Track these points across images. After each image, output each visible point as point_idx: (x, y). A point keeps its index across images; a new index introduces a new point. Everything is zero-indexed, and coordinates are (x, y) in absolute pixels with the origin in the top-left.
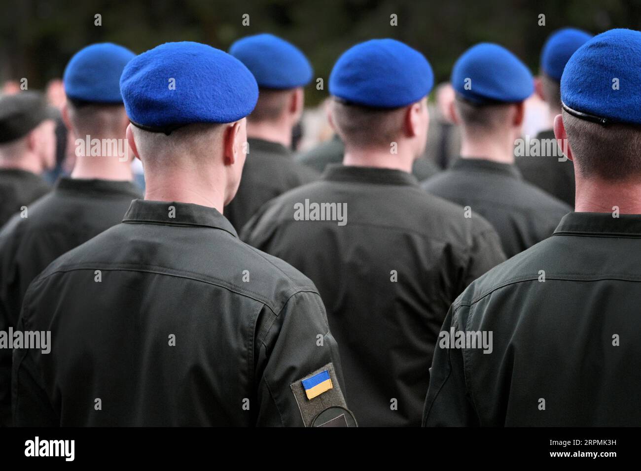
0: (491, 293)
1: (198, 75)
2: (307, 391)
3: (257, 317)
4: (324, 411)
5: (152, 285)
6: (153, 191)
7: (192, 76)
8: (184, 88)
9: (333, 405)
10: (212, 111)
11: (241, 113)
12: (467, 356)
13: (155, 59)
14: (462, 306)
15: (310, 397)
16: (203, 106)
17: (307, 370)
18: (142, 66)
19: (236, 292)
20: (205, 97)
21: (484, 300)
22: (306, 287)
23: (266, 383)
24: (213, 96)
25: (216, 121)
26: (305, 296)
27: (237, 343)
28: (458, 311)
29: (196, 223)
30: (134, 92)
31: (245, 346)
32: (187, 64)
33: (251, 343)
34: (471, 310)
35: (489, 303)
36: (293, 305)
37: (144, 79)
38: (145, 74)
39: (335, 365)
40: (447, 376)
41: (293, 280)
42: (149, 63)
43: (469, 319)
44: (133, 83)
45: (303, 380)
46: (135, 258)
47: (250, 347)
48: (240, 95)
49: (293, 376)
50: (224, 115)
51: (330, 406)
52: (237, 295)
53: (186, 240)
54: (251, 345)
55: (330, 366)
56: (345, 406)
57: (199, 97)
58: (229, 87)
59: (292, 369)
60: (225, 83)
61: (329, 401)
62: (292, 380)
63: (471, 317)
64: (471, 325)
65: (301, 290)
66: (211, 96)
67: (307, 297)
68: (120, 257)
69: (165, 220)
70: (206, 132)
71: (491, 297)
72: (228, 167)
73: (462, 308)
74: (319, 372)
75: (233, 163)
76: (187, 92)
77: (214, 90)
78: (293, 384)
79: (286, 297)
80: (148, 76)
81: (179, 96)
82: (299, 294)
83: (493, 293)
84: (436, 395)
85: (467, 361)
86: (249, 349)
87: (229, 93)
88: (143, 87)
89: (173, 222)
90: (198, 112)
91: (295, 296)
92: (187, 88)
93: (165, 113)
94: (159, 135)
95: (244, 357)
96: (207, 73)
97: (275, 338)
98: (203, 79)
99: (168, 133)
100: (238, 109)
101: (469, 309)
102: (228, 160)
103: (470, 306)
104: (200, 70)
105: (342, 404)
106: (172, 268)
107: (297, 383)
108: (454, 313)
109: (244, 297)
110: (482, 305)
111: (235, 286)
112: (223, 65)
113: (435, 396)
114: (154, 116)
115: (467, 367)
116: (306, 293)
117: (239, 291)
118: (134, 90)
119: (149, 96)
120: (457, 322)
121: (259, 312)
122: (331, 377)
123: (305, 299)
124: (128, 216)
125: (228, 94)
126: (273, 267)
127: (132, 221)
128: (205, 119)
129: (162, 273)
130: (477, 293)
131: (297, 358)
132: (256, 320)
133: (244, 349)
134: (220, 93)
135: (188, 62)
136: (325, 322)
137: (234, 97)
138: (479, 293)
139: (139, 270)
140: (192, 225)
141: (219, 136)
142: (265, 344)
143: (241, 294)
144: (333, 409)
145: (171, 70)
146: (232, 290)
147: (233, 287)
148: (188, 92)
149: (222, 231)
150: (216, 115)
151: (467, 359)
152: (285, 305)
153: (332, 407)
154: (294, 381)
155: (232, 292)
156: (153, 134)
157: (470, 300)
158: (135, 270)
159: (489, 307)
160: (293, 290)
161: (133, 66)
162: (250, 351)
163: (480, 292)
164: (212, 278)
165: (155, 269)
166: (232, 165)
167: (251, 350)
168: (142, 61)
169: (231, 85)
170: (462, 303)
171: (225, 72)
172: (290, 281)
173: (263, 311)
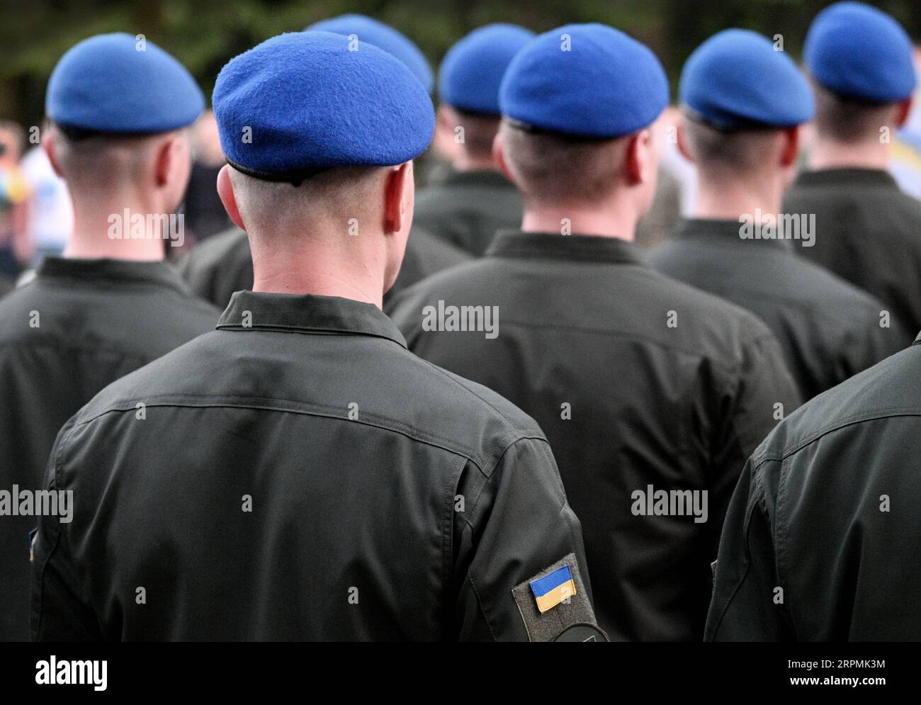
0: (818, 439)
1: (345, 88)
2: (538, 599)
3: (458, 479)
4: (563, 632)
5: (277, 431)
6: (270, 278)
7: (337, 89)
8: (325, 109)
9: (578, 622)
10: (371, 147)
11: (415, 149)
12: (781, 543)
13: (272, 62)
14: (768, 460)
15: (542, 609)
16: (357, 139)
17: (537, 566)
18: (250, 73)
19: (420, 440)
20: (360, 124)
21: (806, 451)
22: (529, 430)
23: (473, 588)
24: (371, 121)
25: (376, 162)
26: (530, 445)
27: (424, 523)
28: (761, 470)
29: (347, 328)
30: (242, 116)
31: (439, 528)
32: (326, 69)
33: (448, 522)
34: (783, 468)
35: (815, 456)
36: (512, 461)
37: (258, 94)
38: (259, 86)
39: (578, 557)
40: (743, 576)
41: (509, 419)
42: (263, 68)
43: (781, 483)
44: (239, 101)
45: (532, 581)
46: (246, 387)
47: (447, 530)
48: (411, 119)
49: (516, 576)
50: (390, 153)
51: (573, 624)
52: (421, 445)
53: (330, 356)
54: (448, 526)
55: (571, 558)
56: (594, 623)
57: (349, 123)
58: (393, 106)
59: (514, 564)
60: (387, 99)
61: (570, 615)
62: (515, 580)
63: (785, 478)
64: (786, 492)
65: (523, 436)
66: (369, 122)
67: (532, 446)
68: (221, 385)
69: (294, 324)
70: (357, 180)
71: (819, 445)
72: (389, 237)
73: (768, 464)
74: (554, 569)
75: (398, 229)
76: (330, 116)
77: (372, 112)
78: (516, 588)
79: (502, 448)
80: (264, 89)
81: (317, 122)
82: (520, 442)
83: (822, 439)
84: (726, 606)
85: (781, 551)
86: (445, 533)
87: (394, 115)
88: (256, 108)
89: (308, 328)
90: (350, 149)
91: (516, 445)
92: (329, 109)
93: (294, 150)
94: (281, 186)
95: (437, 545)
96: (359, 84)
97: (487, 514)
98: (355, 94)
99: (297, 183)
100: (410, 142)
101: (780, 465)
102: (390, 226)
103: (781, 461)
104: (348, 78)
105: (590, 620)
106: (310, 403)
107: (523, 586)
108: (755, 473)
109: (434, 448)
110: (804, 459)
111: (417, 430)
112: (381, 69)
113: (724, 608)
114: (276, 156)
115: (780, 561)
116: (530, 441)
117: (426, 438)
118: (243, 112)
119: (268, 122)
120: (761, 487)
121: (460, 473)
122: (573, 577)
123: (530, 450)
124: (229, 317)
125: (393, 118)
126: (476, 398)
127: (234, 326)
128: (361, 159)
129: (293, 411)
130: (793, 440)
131: (521, 547)
132: (456, 486)
133: (437, 532)
134: (382, 116)
135: (328, 66)
136: (559, 486)
137: (403, 122)
138: (796, 440)
139: (253, 407)
140: (339, 332)
141: (378, 187)
142: (471, 524)
143: (429, 443)
144: (578, 628)
145: (300, 79)
146: (413, 437)
147: (415, 432)
148: (332, 116)
149: (388, 341)
150: (378, 153)
151: (781, 547)
152: (500, 461)
153: (576, 626)
154: (518, 584)
155: (413, 439)
156: (272, 184)
157: (780, 452)
158: (247, 406)
159: (816, 462)
160: (511, 436)
161: (234, 73)
162: (447, 537)
163: (799, 438)
164: (379, 417)
165: (280, 404)
166: (396, 234)
167: (448, 533)
168: (250, 64)
169: (396, 103)
170: (768, 457)
171: (386, 81)
172: (505, 422)
173: (466, 471)
